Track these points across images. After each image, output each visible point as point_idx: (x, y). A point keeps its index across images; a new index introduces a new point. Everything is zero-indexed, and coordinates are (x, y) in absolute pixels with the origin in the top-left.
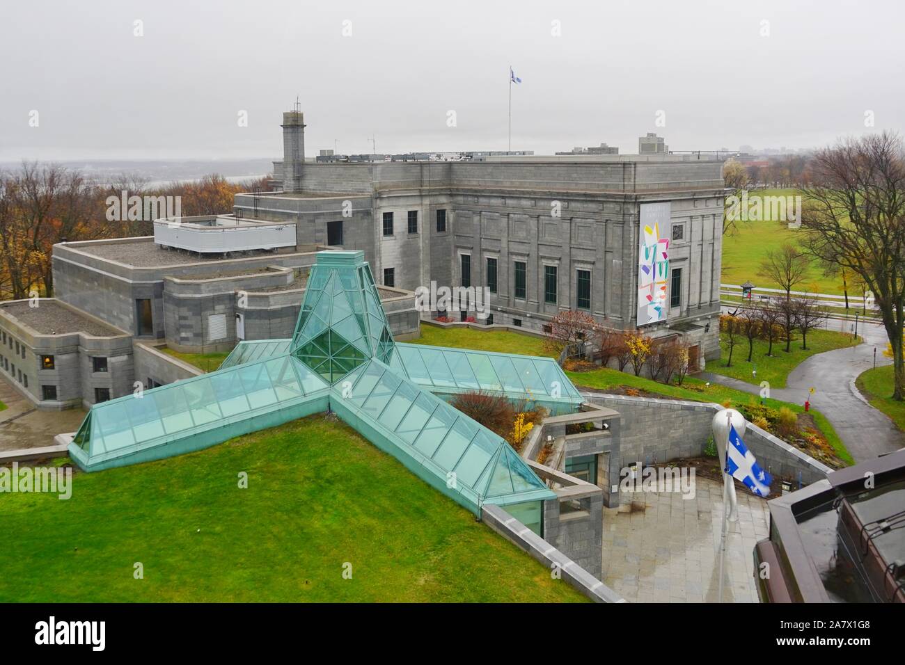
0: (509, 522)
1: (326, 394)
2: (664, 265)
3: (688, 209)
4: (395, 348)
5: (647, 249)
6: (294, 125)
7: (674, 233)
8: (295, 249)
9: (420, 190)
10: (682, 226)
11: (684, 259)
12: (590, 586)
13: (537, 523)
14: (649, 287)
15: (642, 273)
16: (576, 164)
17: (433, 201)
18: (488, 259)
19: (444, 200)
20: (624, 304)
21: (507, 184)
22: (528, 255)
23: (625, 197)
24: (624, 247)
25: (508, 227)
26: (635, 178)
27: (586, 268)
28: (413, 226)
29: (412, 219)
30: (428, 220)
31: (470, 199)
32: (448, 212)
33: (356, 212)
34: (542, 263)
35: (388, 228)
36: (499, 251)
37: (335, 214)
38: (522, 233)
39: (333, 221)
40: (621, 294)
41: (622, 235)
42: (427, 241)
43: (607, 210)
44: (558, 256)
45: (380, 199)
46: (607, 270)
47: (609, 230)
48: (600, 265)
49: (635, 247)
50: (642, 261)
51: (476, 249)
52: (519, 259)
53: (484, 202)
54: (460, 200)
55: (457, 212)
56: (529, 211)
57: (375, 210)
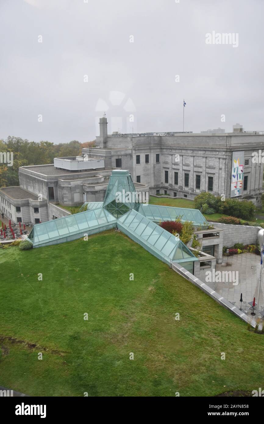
0: (181, 269)
1: (115, 222)
2: (242, 175)
3: (251, 154)
4: (140, 206)
5: (234, 169)
6: (104, 123)
7: (245, 162)
8: (104, 169)
9: (150, 146)
10: (248, 160)
11: (249, 172)
12: (211, 293)
13: (192, 270)
14: (235, 183)
15: (233, 178)
16: (208, 136)
17: (155, 151)
18: (175, 172)
19: (158, 150)
20: (226, 189)
21: (183, 144)
22: (190, 171)
23: (227, 149)
24: (226, 168)
25: (182, 160)
26: (231, 142)
27: (212, 176)
28: (147, 161)
29: (147, 157)
30: (153, 158)
31: (168, 150)
32: (160, 155)
33: (126, 155)
34: (195, 174)
35: (138, 161)
36: (179, 169)
37: (119, 156)
38: (187, 162)
39: (118, 158)
40: (225, 186)
41: (225, 164)
42: (152, 166)
43: (220, 154)
44: (201, 171)
45: (135, 150)
46: (220, 176)
47: (220, 162)
48: (217, 175)
49: (230, 168)
50: (233, 173)
51: (170, 169)
52: (187, 172)
53: (173, 151)
54: (165, 151)
55: (163, 155)
56: (190, 155)
57: (133, 154)
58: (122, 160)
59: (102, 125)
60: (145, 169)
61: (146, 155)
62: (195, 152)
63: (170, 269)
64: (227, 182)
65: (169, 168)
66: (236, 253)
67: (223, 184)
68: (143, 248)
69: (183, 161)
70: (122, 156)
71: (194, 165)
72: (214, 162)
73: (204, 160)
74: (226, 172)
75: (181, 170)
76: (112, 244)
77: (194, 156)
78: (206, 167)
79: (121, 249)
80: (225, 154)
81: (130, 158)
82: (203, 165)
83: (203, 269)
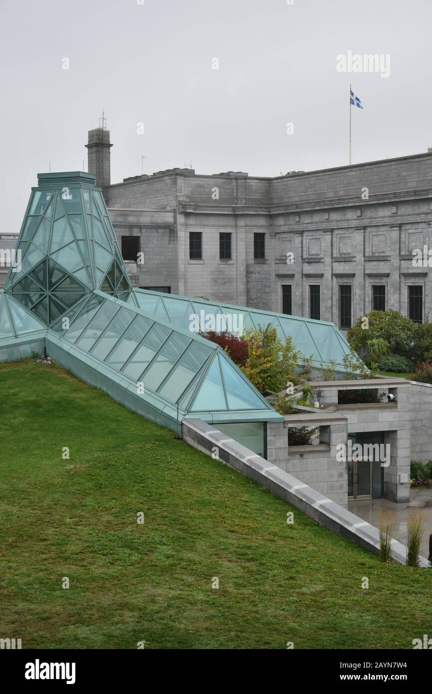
0: (210, 433)
1: (42, 336)
4: (132, 294)
6: (99, 144)
9: (235, 207)
17: (248, 221)
18: (311, 286)
19: (262, 222)
21: (331, 195)
22: (353, 275)
25: (332, 246)
28: (225, 251)
29: (225, 241)
30: (244, 243)
31: (291, 218)
32: (267, 237)
33: (156, 227)
34: (369, 283)
35: (196, 251)
36: (322, 276)
37: (131, 227)
38: (346, 250)
39: (128, 234)
42: (242, 269)
44: (387, 272)
45: (187, 215)
51: (298, 277)
52: (345, 282)
53: (306, 219)
54: (281, 221)
55: (278, 236)
56: (355, 223)
57: (179, 227)
58: (142, 242)
59: (94, 149)
60: (219, 279)
61: (221, 233)
62: (368, 213)
65: (292, 276)
69: (334, 247)
70: (144, 230)
71: (364, 256)
73: (394, 233)
75: (328, 275)
76: (10, 387)
77: (365, 228)
78: (402, 258)
81: (167, 238)
82: (391, 251)
83: (302, 455)
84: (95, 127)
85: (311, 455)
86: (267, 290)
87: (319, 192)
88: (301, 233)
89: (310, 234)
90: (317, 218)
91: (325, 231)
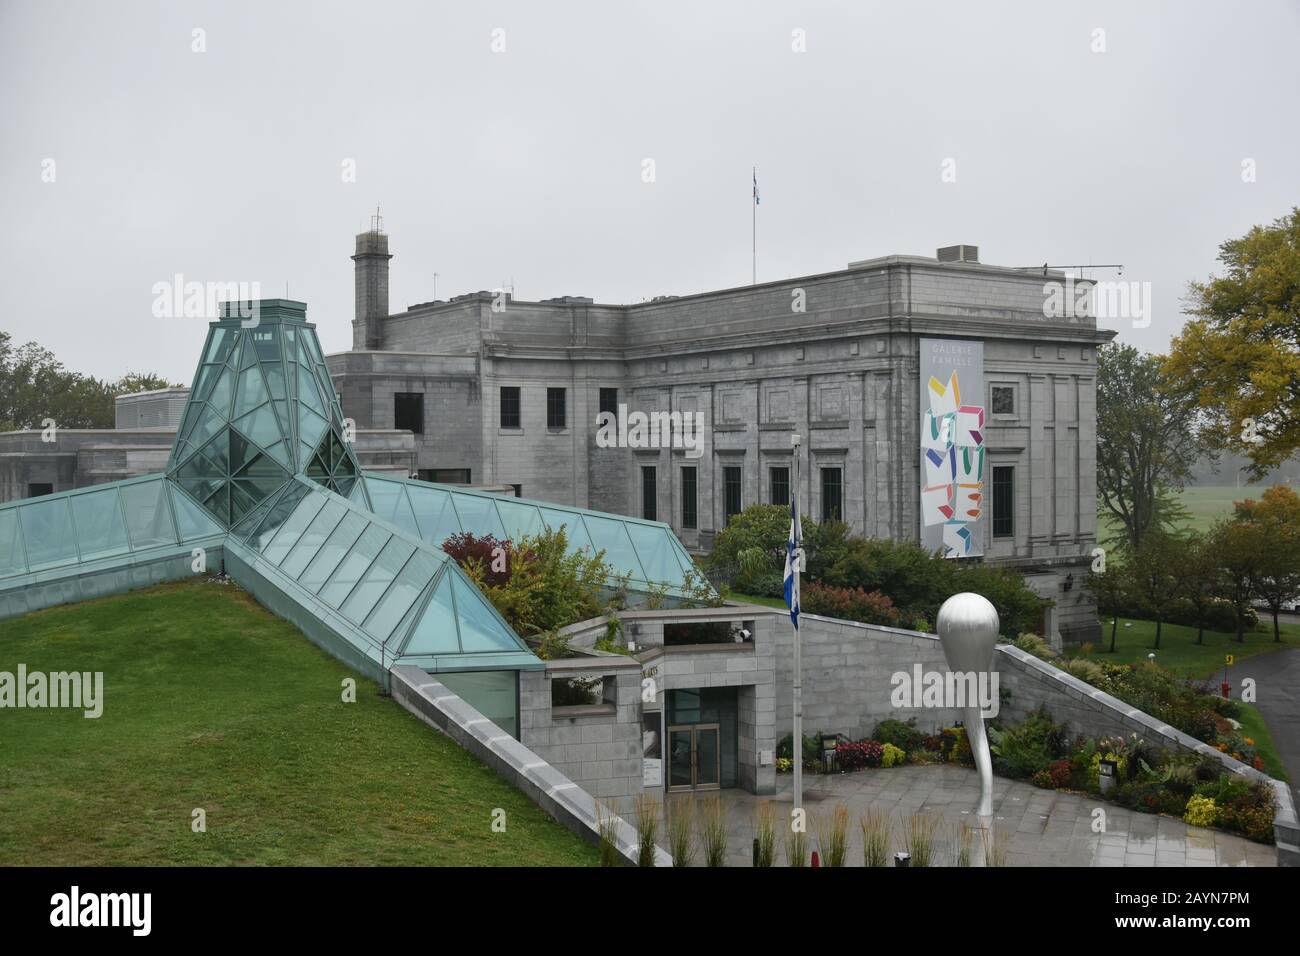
0: (446, 701)
1: (218, 543)
2: (976, 455)
3: (1020, 361)
4: (360, 480)
5: (933, 420)
6: (372, 255)
7: (995, 400)
9: (568, 350)
10: (1011, 390)
11: (1018, 451)
14: (944, 491)
15: (928, 464)
17: (590, 371)
18: (684, 469)
19: (612, 371)
20: (896, 520)
21: (711, 332)
22: (743, 452)
23: (890, 322)
24: (894, 416)
25: (713, 408)
26: (909, 293)
27: (834, 462)
28: (557, 414)
29: (556, 402)
30: (585, 404)
31: (655, 366)
32: (620, 394)
33: (449, 379)
34: (767, 463)
35: (510, 415)
37: (410, 379)
38: (734, 414)
39: (404, 390)
40: (892, 503)
41: (888, 396)
42: (583, 442)
43: (865, 353)
44: (791, 447)
45: (497, 361)
46: (868, 460)
47: (869, 389)
48: (856, 454)
49: (913, 415)
50: (927, 442)
52: (731, 461)
53: (676, 368)
54: (640, 371)
55: (636, 393)
56: (744, 374)
57: (484, 380)
58: (426, 402)
59: (364, 263)
60: (546, 458)
61: (549, 389)
62: (765, 359)
63: (379, 697)
64: (900, 483)
65: (657, 453)
66: (874, 762)
67: (884, 496)
68: (299, 632)
69: (716, 410)
70: (429, 384)
71: (758, 423)
72: (843, 396)
73: (801, 390)
74: (895, 437)
75: (708, 452)
76: (156, 620)
77: (759, 381)
78: (813, 427)
79: (187, 636)
80: (884, 352)
81: (466, 396)
82: (797, 417)
83: (573, 721)
84: (366, 229)
85: (587, 720)
86: (621, 474)
87: (694, 327)
88: (669, 388)
89: (682, 390)
90: (691, 366)
91: (703, 385)
